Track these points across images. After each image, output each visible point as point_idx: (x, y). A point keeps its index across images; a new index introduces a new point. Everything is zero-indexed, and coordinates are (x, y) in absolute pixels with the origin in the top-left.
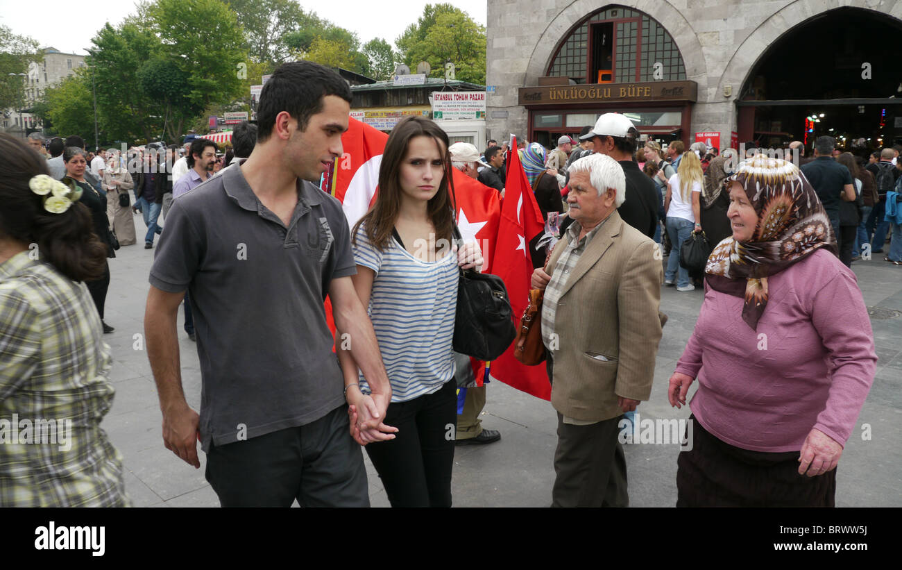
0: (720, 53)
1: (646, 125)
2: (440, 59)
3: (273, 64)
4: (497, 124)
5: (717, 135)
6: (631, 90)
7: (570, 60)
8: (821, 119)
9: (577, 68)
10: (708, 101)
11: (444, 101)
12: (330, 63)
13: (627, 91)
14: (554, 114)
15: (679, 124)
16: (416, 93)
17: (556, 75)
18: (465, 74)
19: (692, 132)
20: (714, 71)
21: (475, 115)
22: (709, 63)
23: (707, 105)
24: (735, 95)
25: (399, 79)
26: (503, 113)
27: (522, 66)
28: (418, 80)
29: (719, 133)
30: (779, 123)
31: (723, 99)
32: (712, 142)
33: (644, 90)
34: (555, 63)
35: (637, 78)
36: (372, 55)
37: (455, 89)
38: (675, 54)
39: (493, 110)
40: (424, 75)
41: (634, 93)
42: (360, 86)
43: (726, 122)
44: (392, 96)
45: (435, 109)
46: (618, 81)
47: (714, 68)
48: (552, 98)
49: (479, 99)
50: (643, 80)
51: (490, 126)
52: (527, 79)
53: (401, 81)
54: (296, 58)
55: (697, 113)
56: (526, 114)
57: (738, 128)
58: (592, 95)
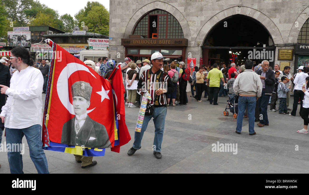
0: (195, 29)
1: (171, 54)
2: (93, 25)
3: (19, 22)
4: (113, 52)
5: (195, 59)
6: (164, 41)
7: (141, 29)
8: (239, 53)
9: (144, 32)
10: (192, 46)
11: (93, 42)
12: (45, 23)
13: (162, 41)
14: (135, 49)
15: (181, 55)
16: (82, 39)
17: (136, 34)
18: (103, 31)
19: (186, 57)
20: (194, 35)
21: (106, 48)
22: (192, 32)
23: (191, 48)
24: (201, 44)
25: (75, 32)
26: (116, 48)
27: (123, 30)
28: (83, 33)
29: (196, 58)
30: (219, 55)
31: (197, 46)
32: (193, 62)
33: (168, 41)
34: (136, 30)
35: (166, 37)
36: (64, 21)
37: (98, 37)
38: (180, 28)
39: (111, 47)
40: (86, 31)
41: (164, 43)
42: (58, 34)
43: (198, 54)
44: (71, 39)
45: (90, 45)
46: (159, 38)
47: (193, 34)
48: (134, 43)
49: (108, 42)
50: (168, 37)
51: (110, 53)
52: (125, 35)
53: (76, 33)
54: (30, 20)
55: (187, 50)
56: (124, 49)
57: (203, 57)
58: (149, 42)
